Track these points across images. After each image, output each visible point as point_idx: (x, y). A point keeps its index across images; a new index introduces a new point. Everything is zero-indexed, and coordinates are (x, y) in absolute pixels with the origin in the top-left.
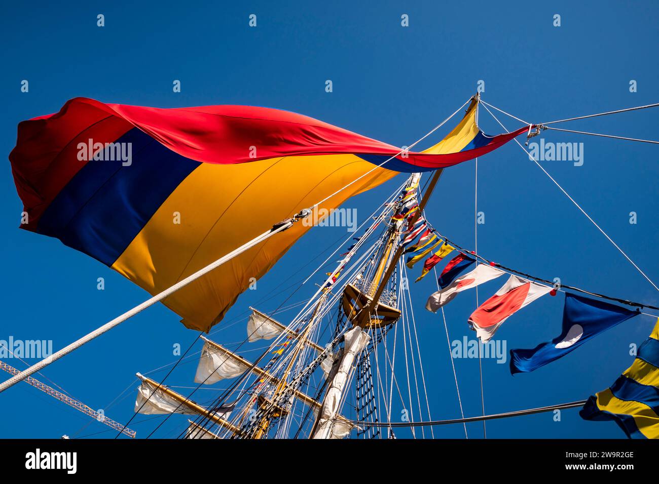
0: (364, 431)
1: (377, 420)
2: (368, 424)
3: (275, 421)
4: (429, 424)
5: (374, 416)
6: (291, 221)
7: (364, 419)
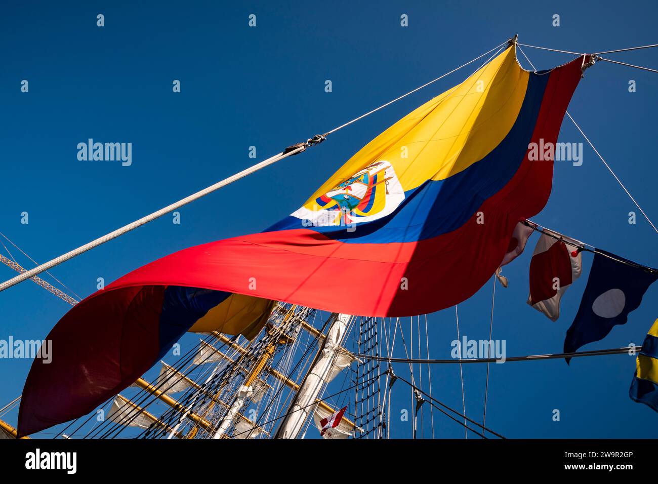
0: (364, 364)
1: (377, 355)
2: (368, 357)
3: (281, 347)
4: (427, 362)
5: (375, 351)
6: (304, 146)
7: (365, 352)
